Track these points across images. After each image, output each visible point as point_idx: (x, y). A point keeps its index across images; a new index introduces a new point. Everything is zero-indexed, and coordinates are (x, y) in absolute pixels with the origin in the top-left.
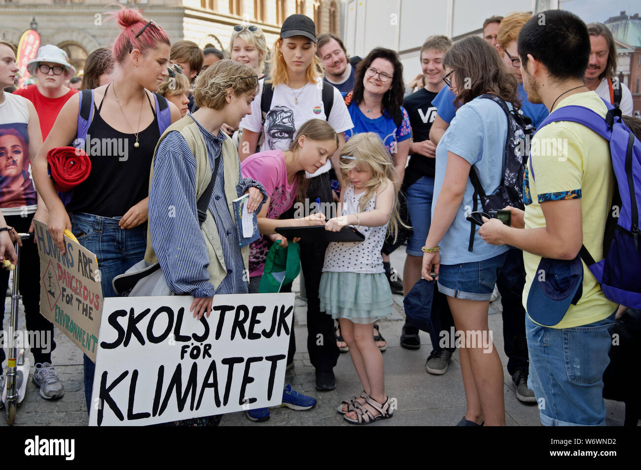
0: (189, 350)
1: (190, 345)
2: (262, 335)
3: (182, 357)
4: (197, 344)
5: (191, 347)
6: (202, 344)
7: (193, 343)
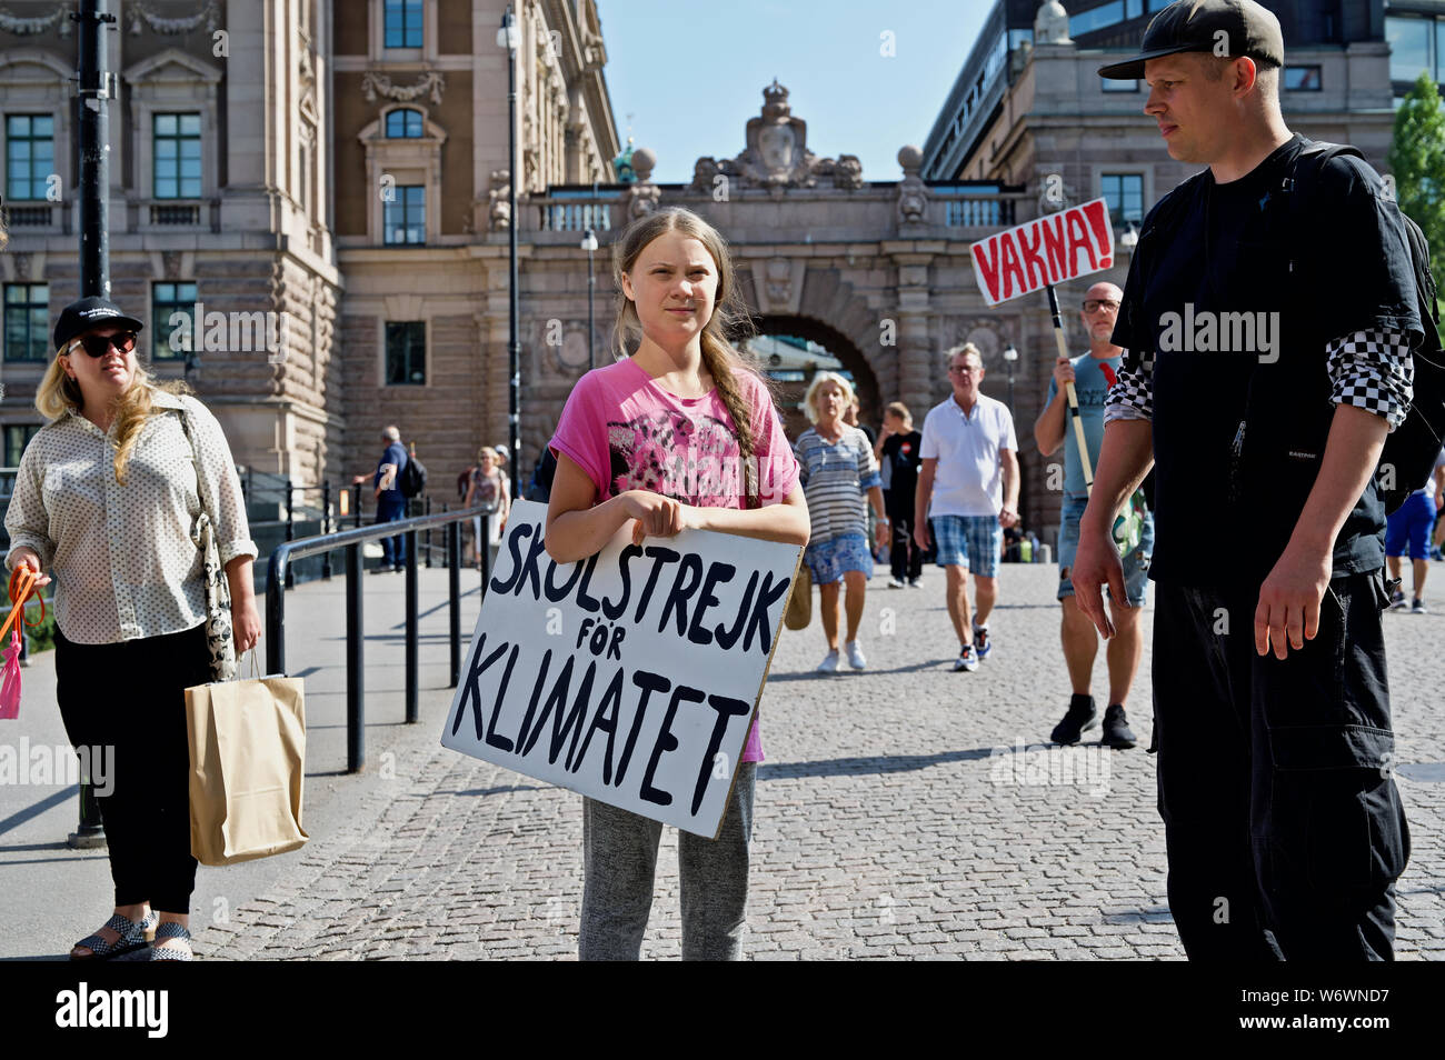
0: (592, 630)
1: (595, 620)
2: (714, 638)
3: (579, 645)
4: (606, 621)
5: (596, 625)
6: (612, 625)
7: (599, 616)
